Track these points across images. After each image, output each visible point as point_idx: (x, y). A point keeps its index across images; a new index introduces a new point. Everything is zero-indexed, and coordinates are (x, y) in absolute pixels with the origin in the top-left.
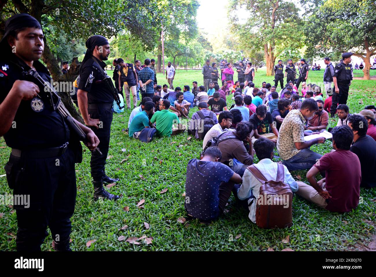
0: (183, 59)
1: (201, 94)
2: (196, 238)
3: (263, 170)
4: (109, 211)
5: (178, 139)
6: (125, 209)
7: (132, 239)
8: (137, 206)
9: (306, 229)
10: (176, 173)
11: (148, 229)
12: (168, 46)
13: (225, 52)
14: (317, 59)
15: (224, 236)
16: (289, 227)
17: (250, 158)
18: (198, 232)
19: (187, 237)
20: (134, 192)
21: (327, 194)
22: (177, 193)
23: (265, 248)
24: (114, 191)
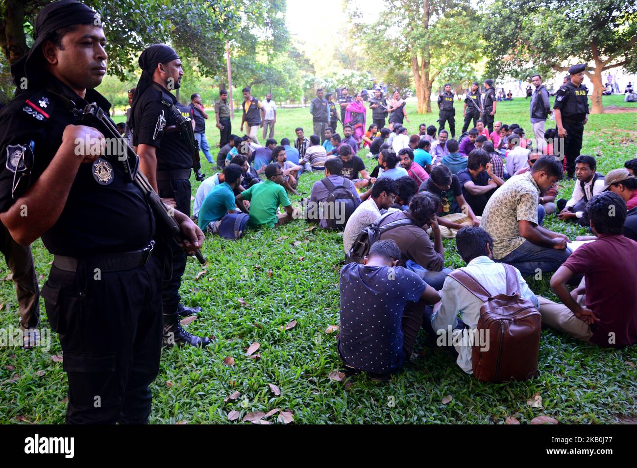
0: (264, 90)
1: (312, 150)
2: (372, 408)
3: (482, 276)
4: (199, 367)
5: (288, 231)
6: (226, 361)
7: (253, 416)
8: (246, 355)
9: (565, 380)
10: (304, 292)
11: (279, 396)
12: (238, 67)
13: (338, 75)
14: (507, 81)
15: (421, 399)
16: (535, 378)
17: (439, 258)
18: (373, 395)
19: (354, 406)
20: (235, 330)
21: (590, 316)
22: (316, 328)
23: (501, 417)
24: (196, 329)
